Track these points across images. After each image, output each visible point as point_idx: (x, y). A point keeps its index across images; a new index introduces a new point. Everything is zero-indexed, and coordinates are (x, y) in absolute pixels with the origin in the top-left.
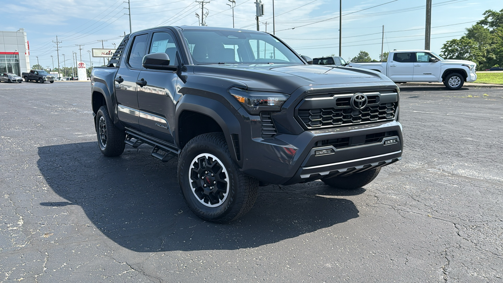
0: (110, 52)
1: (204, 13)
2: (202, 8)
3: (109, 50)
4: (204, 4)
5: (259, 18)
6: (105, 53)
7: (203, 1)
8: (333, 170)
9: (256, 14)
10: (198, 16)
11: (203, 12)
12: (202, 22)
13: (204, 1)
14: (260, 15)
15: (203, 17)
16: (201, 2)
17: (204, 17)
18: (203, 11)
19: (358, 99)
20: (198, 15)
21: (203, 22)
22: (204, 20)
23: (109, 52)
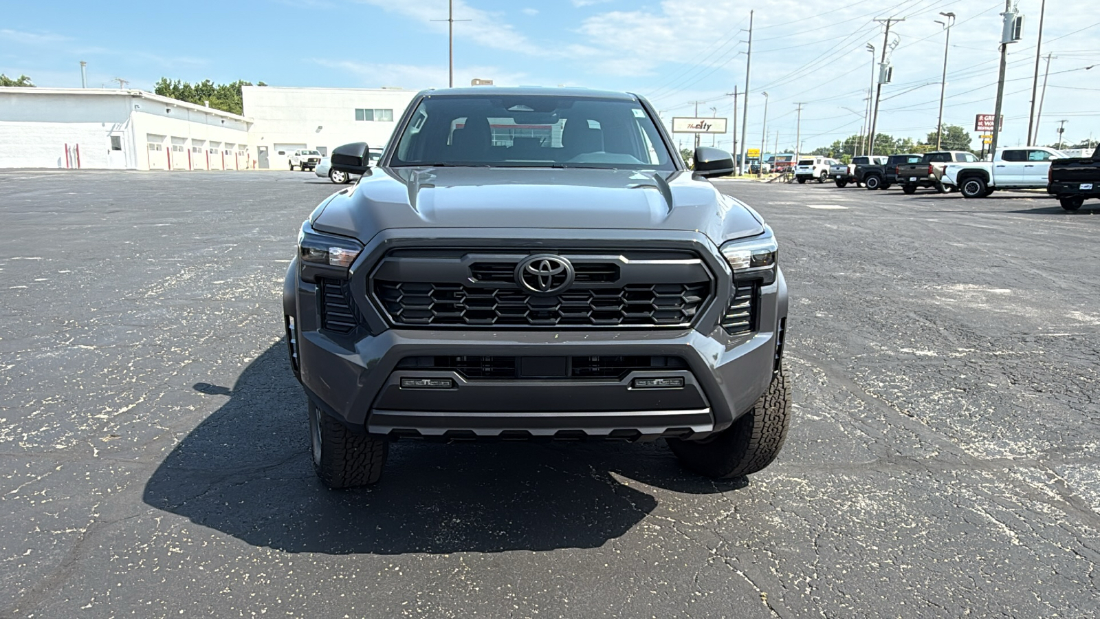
0: (704, 124)
1: (888, 43)
2: (887, 34)
3: (702, 120)
4: (890, 24)
5: (1008, 46)
6: (695, 126)
7: (889, 18)
8: (458, 427)
9: (1001, 39)
10: (872, 50)
11: (886, 41)
12: (883, 61)
13: (892, 19)
14: (1009, 40)
15: (886, 51)
16: (885, 21)
17: (888, 49)
18: (888, 39)
19: (537, 268)
20: (872, 47)
21: (885, 60)
22: (886, 56)
23: (700, 124)
